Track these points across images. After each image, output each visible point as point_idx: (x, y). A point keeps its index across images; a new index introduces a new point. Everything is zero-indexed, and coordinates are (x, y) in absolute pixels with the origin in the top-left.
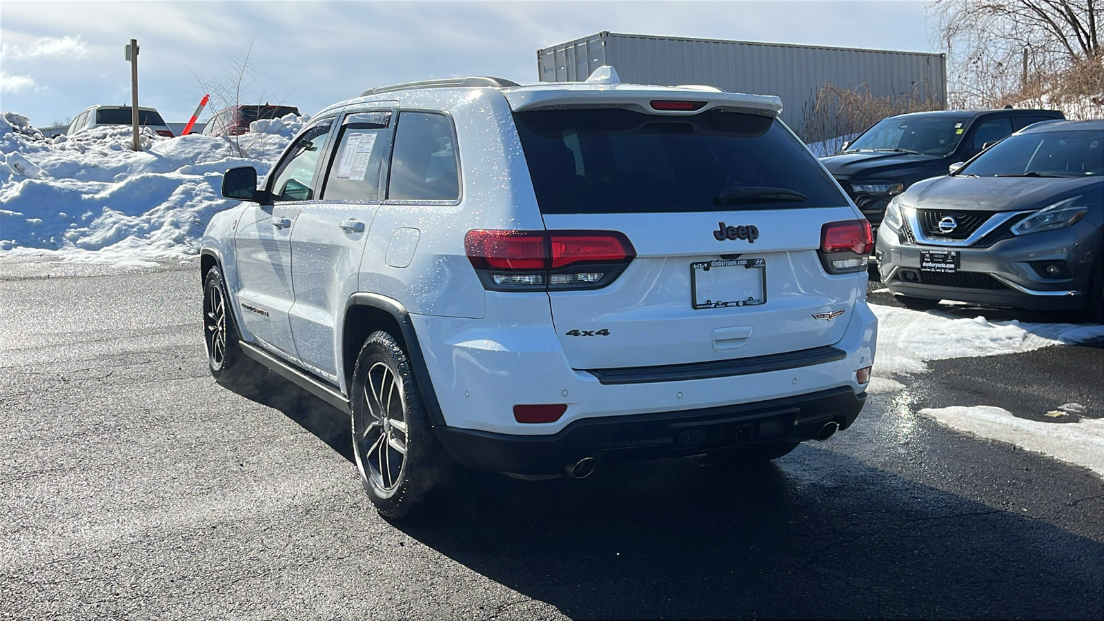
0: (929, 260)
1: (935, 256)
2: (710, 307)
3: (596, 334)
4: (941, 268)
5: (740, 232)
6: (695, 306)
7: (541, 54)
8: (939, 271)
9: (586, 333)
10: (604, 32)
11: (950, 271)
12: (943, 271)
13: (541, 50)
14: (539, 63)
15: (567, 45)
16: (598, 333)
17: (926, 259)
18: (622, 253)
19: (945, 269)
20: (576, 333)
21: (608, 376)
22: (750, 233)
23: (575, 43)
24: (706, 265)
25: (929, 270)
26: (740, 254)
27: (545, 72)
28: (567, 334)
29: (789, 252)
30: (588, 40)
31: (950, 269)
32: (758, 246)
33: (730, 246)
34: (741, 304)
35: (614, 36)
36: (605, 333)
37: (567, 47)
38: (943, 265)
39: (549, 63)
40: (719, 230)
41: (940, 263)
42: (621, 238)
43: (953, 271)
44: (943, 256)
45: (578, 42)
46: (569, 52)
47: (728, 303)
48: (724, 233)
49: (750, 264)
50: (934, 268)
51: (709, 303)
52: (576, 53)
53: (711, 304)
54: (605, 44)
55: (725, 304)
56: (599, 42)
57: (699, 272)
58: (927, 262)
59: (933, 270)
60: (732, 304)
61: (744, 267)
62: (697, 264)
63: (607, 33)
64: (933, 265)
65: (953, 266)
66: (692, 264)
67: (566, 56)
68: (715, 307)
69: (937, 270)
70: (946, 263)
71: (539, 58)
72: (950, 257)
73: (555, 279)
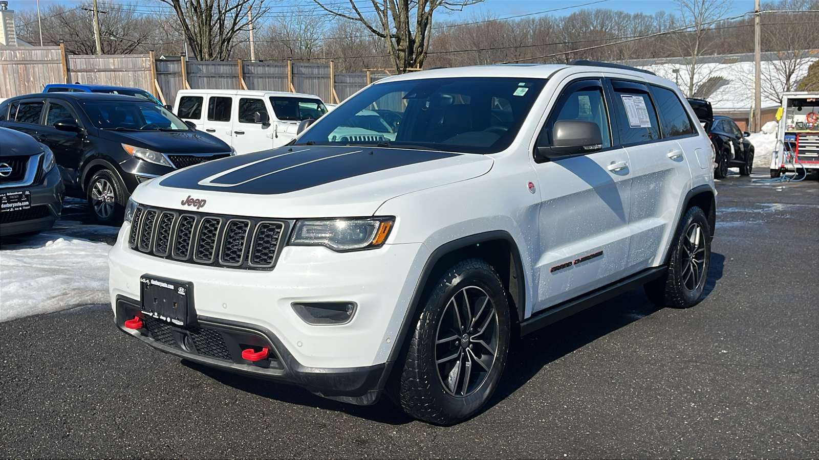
0: (6, 201)
1: (11, 197)
4: (19, 207)
8: (18, 209)
11: (27, 208)
12: (21, 209)
17: (3, 202)
19: (22, 206)
25: (9, 210)
31: (26, 206)
38: (19, 204)
41: (16, 202)
43: (29, 207)
44: (18, 196)
50: (12, 207)
58: (5, 203)
59: (12, 210)
64: (10, 205)
65: (27, 203)
69: (16, 209)
70: (21, 202)
72: (24, 196)
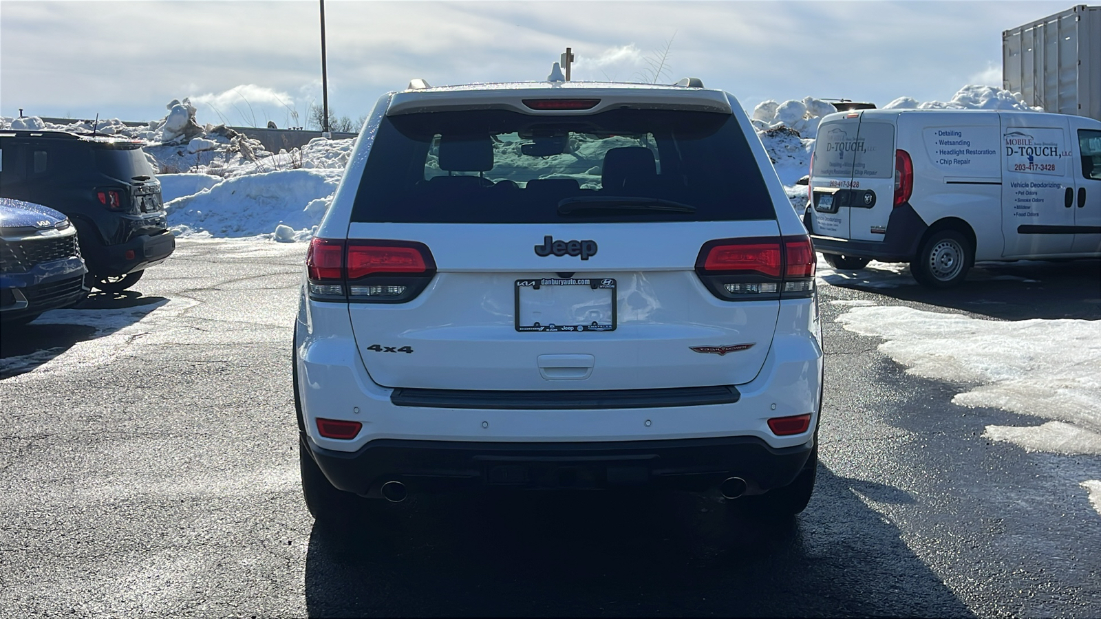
2: (537, 331)
3: (399, 350)
5: (570, 247)
6: (518, 328)
7: (1006, 35)
9: (388, 349)
10: (1078, 6)
13: (1007, 31)
14: (1004, 46)
15: (1035, 24)
16: (401, 350)
18: (422, 266)
20: (378, 348)
21: (405, 396)
22: (586, 249)
23: (1045, 21)
24: (534, 283)
26: (574, 273)
27: (1010, 55)
28: (368, 349)
29: (644, 272)
30: (1059, 16)
32: (593, 264)
33: (555, 263)
34: (580, 329)
35: (1092, 9)
36: (408, 350)
37: (1036, 26)
39: (1014, 44)
40: (543, 244)
42: (423, 250)
45: (1048, 19)
46: (1038, 30)
47: (563, 327)
48: (549, 248)
49: (595, 284)
51: (537, 325)
52: (1045, 32)
53: (540, 327)
54: (1079, 20)
55: (559, 328)
56: (1073, 17)
57: (526, 291)
60: (566, 328)
61: (589, 287)
62: (521, 281)
63: (1083, 7)
66: (517, 281)
67: (1035, 35)
68: (544, 330)
71: (1004, 40)
73: (356, 290)
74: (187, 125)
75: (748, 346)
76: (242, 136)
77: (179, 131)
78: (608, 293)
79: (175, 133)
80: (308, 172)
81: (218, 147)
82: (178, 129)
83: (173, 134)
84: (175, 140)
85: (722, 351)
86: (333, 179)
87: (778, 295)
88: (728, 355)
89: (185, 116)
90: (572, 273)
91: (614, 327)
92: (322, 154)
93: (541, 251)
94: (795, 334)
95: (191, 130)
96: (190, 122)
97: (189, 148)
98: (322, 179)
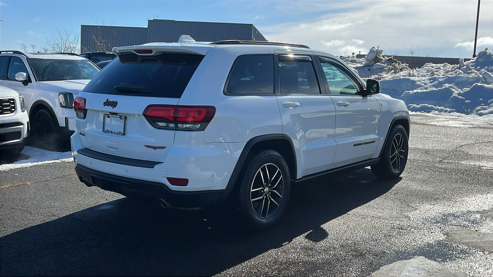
5: (110, 103)
6: (104, 131)
16: (83, 135)
24: (108, 115)
28: (80, 134)
34: (116, 133)
57: (106, 118)
60: (113, 133)
61: (119, 118)
66: (104, 114)
68: (109, 133)
74: (375, 58)
75: (163, 148)
76: (399, 62)
77: (372, 60)
78: (123, 121)
79: (370, 61)
80: (410, 79)
81: (386, 67)
82: (371, 59)
83: (369, 61)
84: (369, 64)
85: (155, 148)
86: (420, 82)
87: (175, 129)
88: (157, 150)
89: (374, 54)
90: (117, 114)
91: (124, 134)
92: (426, 71)
93: (105, 104)
94: (192, 146)
95: (377, 60)
96: (376, 56)
97: (373, 67)
98: (416, 82)
